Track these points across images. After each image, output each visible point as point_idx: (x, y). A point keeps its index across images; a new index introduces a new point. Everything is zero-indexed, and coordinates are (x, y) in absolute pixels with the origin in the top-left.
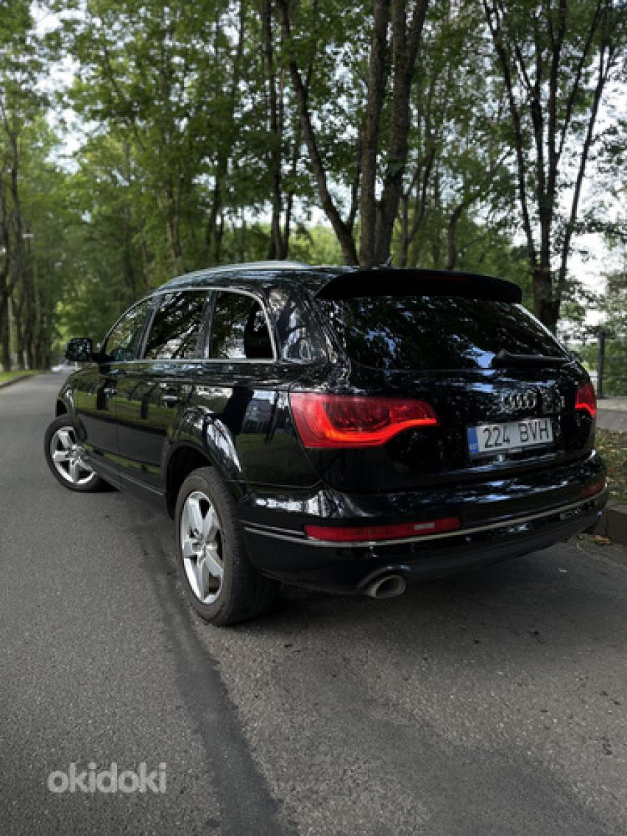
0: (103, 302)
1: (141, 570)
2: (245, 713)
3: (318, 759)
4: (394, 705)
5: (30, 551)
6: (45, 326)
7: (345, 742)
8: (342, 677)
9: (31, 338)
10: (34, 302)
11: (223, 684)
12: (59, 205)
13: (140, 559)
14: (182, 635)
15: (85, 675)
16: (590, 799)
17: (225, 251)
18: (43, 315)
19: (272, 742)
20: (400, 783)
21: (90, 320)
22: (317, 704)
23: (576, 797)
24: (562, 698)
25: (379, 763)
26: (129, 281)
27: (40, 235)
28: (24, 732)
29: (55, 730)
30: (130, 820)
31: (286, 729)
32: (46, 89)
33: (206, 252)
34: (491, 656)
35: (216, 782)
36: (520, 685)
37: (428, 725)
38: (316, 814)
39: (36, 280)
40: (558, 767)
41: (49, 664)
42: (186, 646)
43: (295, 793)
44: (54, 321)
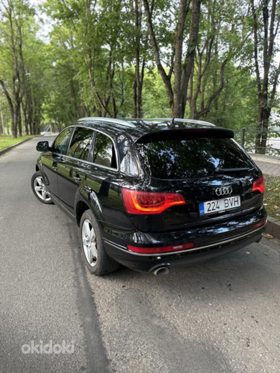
0: (62, 103)
1: (68, 245)
2: (102, 318)
3: (128, 342)
4: (163, 318)
5: (24, 234)
6: (37, 114)
7: (140, 335)
8: (144, 303)
9: (31, 120)
10: (32, 103)
11: (95, 304)
12: (41, 59)
13: (68, 239)
14: (81, 279)
15: (41, 297)
16: (235, 367)
17: (115, 83)
18: (36, 110)
19: (111, 333)
20: (159, 355)
21: (57, 111)
22: (131, 316)
23: (230, 366)
24: (234, 318)
25: (153, 345)
26: (73, 94)
27: (33, 73)
28: (15, 322)
29: (27, 322)
30: (52, 365)
31: (117, 327)
32: (34, 3)
33: (106, 83)
34: (208, 296)
35: (86, 350)
36: (217, 311)
37: (176, 328)
38: (124, 367)
39: (32, 94)
40: (225, 351)
41: (27, 291)
42: (82, 285)
43: (117, 357)
44: (41, 112)
